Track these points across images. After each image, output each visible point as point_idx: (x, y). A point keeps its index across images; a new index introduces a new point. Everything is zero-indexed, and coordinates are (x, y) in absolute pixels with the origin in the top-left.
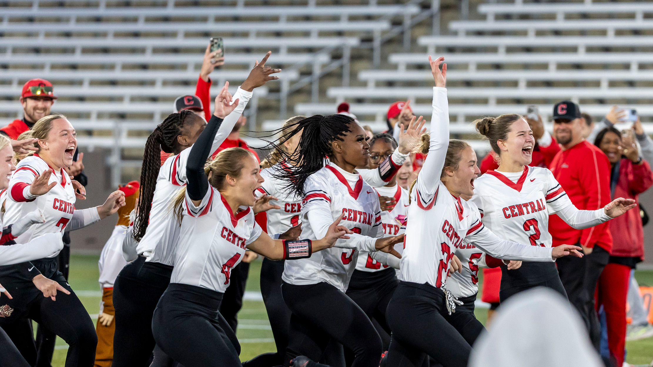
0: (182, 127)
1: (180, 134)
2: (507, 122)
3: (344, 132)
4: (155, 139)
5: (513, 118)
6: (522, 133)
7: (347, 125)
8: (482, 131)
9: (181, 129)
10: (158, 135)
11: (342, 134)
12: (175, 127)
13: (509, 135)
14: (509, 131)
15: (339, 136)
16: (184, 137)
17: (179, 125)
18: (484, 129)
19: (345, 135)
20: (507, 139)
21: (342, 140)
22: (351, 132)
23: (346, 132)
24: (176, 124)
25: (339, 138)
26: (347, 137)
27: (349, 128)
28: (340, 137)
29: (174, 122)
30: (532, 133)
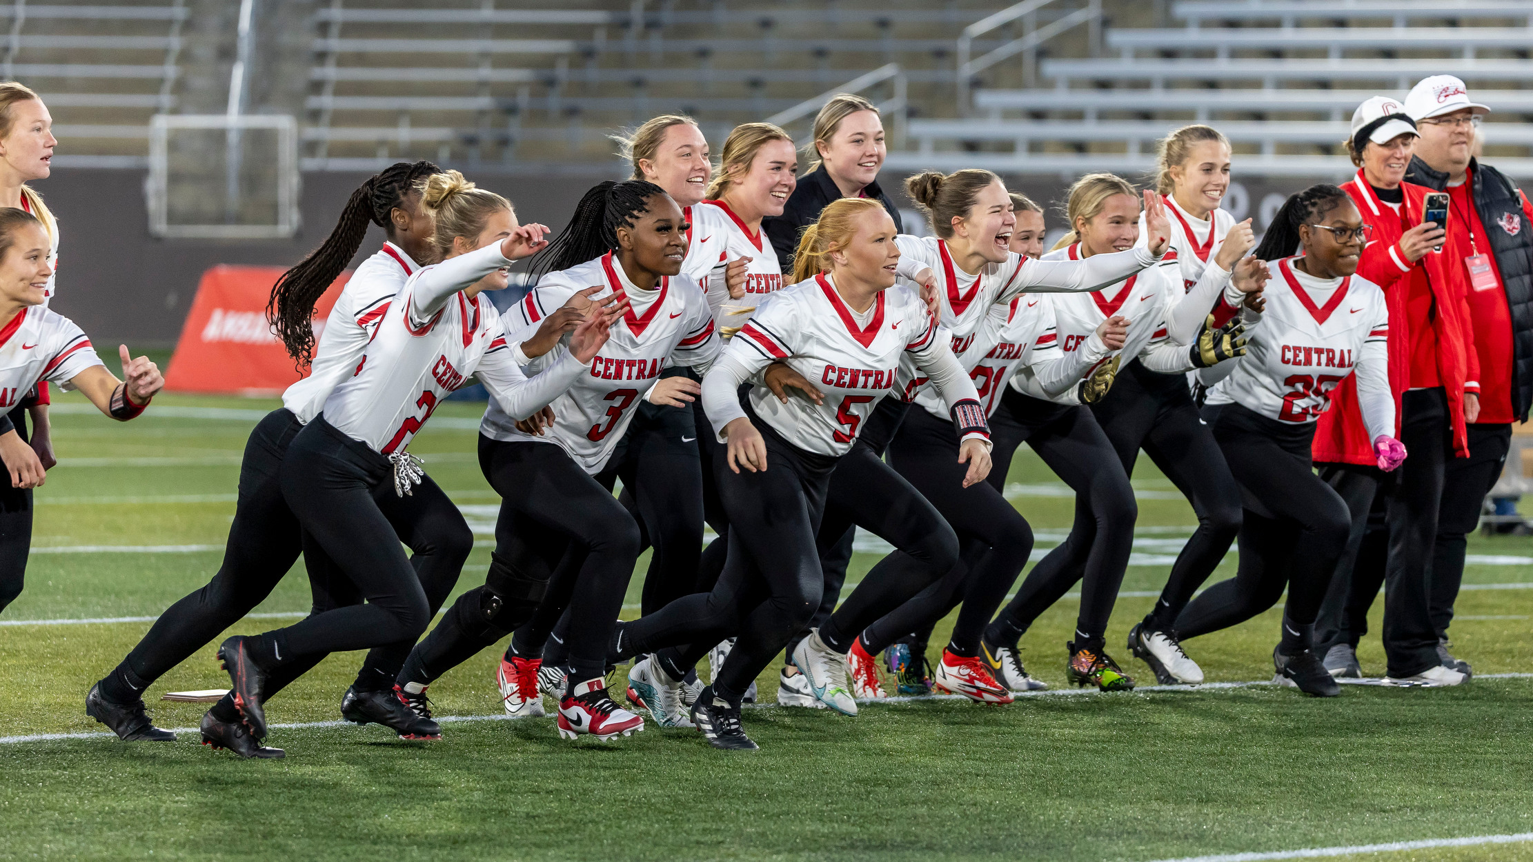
0: (405, 194)
1: (399, 206)
2: (969, 185)
3: (635, 213)
4: (361, 200)
5: (980, 180)
6: (998, 209)
7: (644, 199)
8: (921, 196)
9: (402, 198)
10: (366, 194)
11: (632, 216)
12: (393, 190)
13: (974, 209)
14: (975, 202)
15: (627, 218)
16: (404, 213)
17: (401, 188)
18: (925, 191)
19: (637, 218)
20: (971, 215)
21: (632, 226)
22: (647, 211)
23: (640, 211)
24: (396, 185)
25: (627, 223)
26: (640, 221)
27: (646, 204)
28: (629, 220)
29: (395, 181)
30: (1012, 207)
